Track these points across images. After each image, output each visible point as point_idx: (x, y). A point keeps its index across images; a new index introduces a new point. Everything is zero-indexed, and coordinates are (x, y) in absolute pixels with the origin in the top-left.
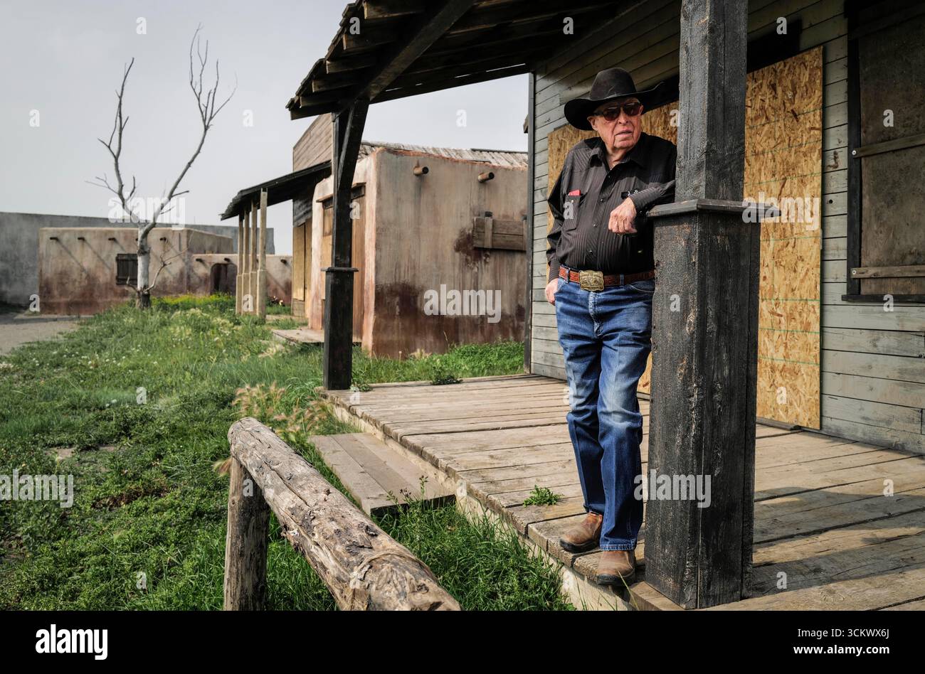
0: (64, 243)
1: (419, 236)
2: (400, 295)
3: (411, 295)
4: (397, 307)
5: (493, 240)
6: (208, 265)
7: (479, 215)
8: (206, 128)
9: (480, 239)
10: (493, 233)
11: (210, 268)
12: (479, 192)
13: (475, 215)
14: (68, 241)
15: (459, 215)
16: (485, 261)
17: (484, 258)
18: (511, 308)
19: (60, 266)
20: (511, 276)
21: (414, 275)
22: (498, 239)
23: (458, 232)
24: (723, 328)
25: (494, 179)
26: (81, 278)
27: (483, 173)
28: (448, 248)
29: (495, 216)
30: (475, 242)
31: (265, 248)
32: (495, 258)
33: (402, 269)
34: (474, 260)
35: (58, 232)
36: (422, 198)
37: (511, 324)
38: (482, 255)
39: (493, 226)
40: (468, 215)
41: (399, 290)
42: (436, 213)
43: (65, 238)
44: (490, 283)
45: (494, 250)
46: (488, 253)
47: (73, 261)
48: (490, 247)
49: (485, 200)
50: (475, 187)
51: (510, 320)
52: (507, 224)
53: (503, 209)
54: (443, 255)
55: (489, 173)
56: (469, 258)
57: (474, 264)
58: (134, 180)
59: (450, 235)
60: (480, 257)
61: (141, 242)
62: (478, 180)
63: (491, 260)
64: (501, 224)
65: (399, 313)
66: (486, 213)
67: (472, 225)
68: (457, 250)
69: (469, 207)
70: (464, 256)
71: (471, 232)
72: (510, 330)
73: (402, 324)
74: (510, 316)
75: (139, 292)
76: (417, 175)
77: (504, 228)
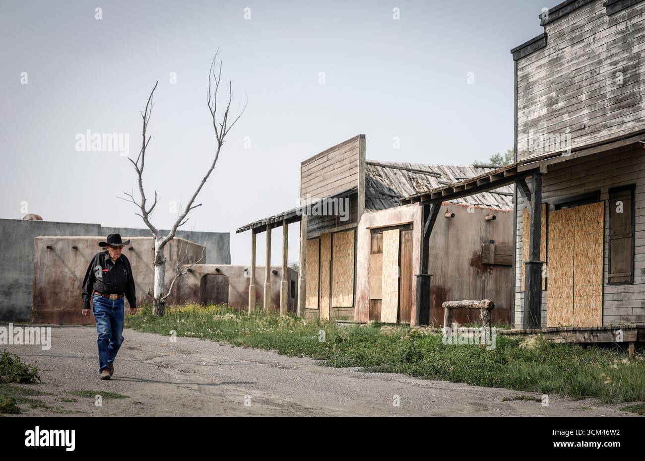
0: (58, 252)
1: (448, 256)
2: (436, 293)
3: (443, 293)
4: (434, 301)
5: (495, 259)
6: (198, 275)
7: (486, 242)
8: (220, 144)
9: (486, 258)
10: (495, 254)
11: (200, 278)
12: (486, 227)
13: (483, 242)
14: (62, 250)
15: (473, 243)
16: (490, 273)
17: (489, 270)
18: (507, 304)
19: (54, 275)
20: (507, 282)
21: (445, 281)
22: (498, 258)
23: (472, 254)
24: (535, 282)
25: (496, 220)
26: (73, 288)
27: (488, 215)
28: (466, 265)
29: (496, 243)
30: (483, 260)
31: (305, 261)
32: (496, 270)
33: (437, 277)
34: (483, 272)
35: (52, 240)
36: (450, 232)
37: (507, 315)
38: (488, 268)
39: (495, 250)
40: (479, 242)
41: (435, 290)
42: (458, 241)
43: (59, 246)
44: (493, 287)
45: (495, 265)
46: (492, 267)
47: (66, 270)
48: (493, 263)
49: (490, 232)
50: (483, 224)
51: (506, 311)
52: (504, 248)
53: (502, 238)
54: (462, 269)
55: (492, 216)
56: (479, 270)
57: (483, 274)
58: (156, 194)
59: (467, 255)
60: (486, 269)
61: (159, 252)
62: (485, 220)
63: (494, 272)
64: (500, 248)
65: (436, 305)
66: (490, 240)
67: (481, 249)
68: (472, 265)
69: (479, 237)
70: (476, 269)
71: (480, 253)
72: (506, 318)
73: (437, 312)
74: (506, 309)
75: (156, 301)
76: (447, 217)
77: (503, 251)
